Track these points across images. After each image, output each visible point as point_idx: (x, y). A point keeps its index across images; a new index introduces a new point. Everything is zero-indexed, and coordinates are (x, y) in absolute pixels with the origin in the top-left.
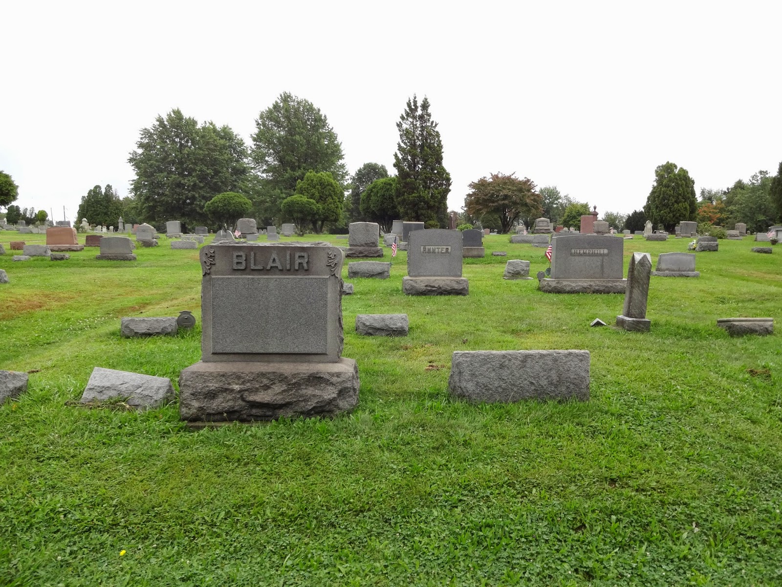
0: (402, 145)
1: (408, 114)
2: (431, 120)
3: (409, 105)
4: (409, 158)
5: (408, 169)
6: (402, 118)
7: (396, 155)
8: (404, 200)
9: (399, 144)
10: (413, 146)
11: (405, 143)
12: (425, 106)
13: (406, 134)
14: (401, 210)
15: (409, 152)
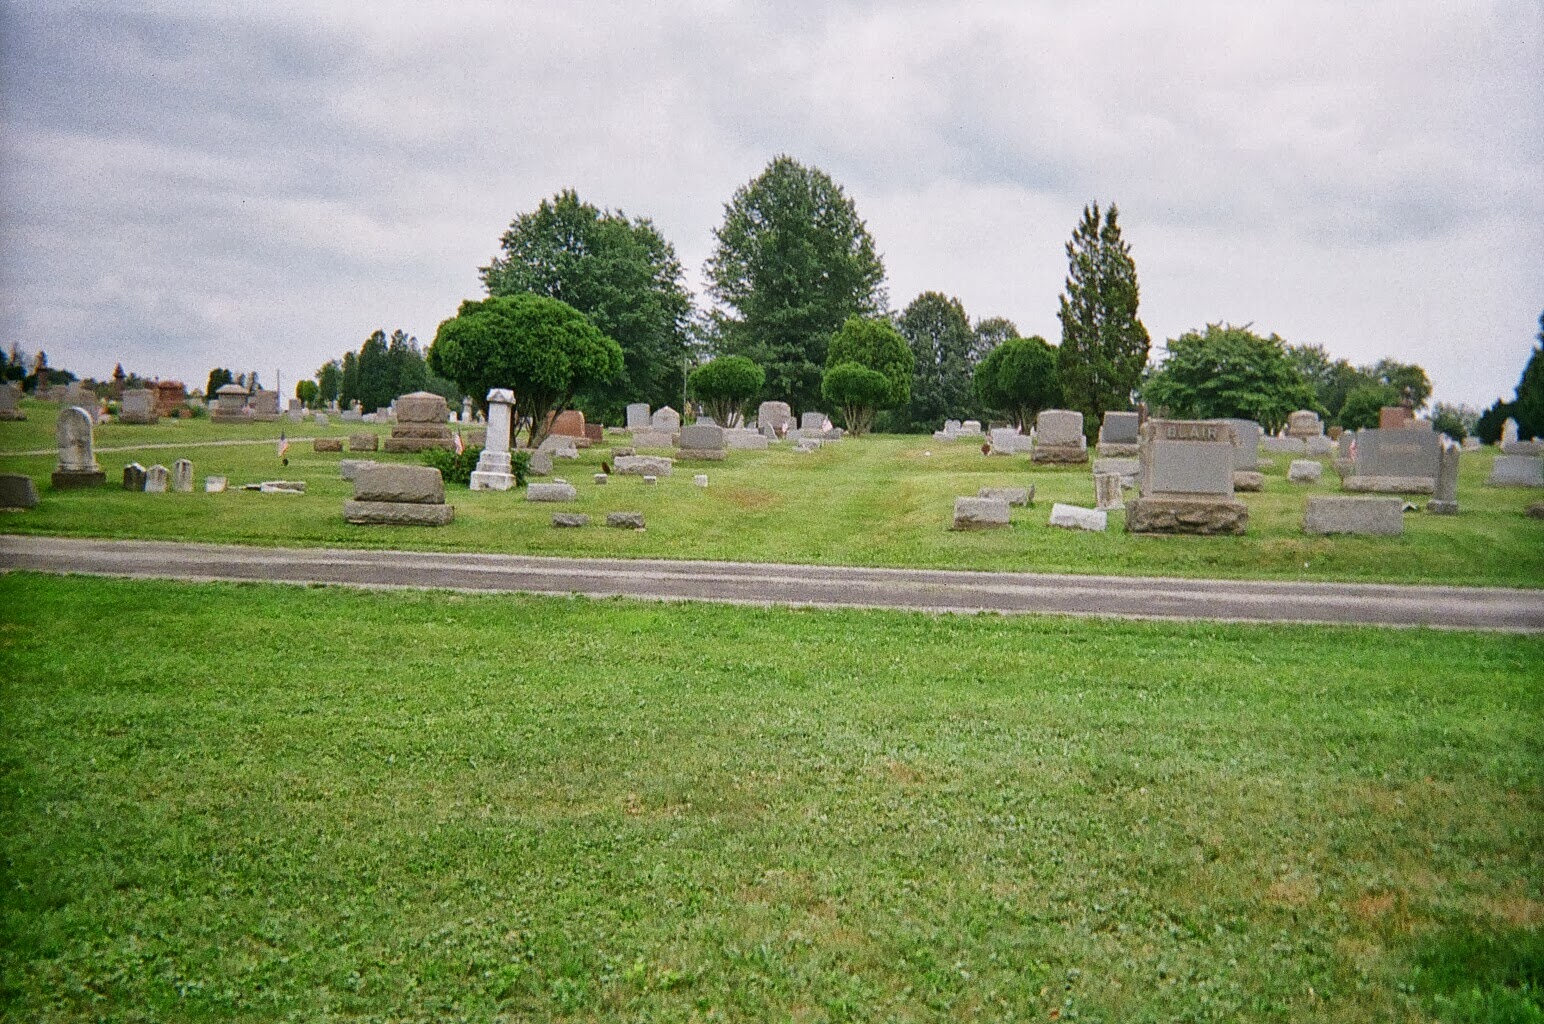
0: (1073, 281)
1: (1084, 230)
2: (1121, 239)
3: (1087, 214)
4: (1083, 303)
5: (1080, 322)
6: (1075, 235)
7: (1062, 298)
8: (1073, 374)
9: (1068, 281)
10: (1090, 282)
11: (1078, 278)
12: (1112, 217)
13: (1081, 264)
14: (1067, 391)
15: (1084, 293)
